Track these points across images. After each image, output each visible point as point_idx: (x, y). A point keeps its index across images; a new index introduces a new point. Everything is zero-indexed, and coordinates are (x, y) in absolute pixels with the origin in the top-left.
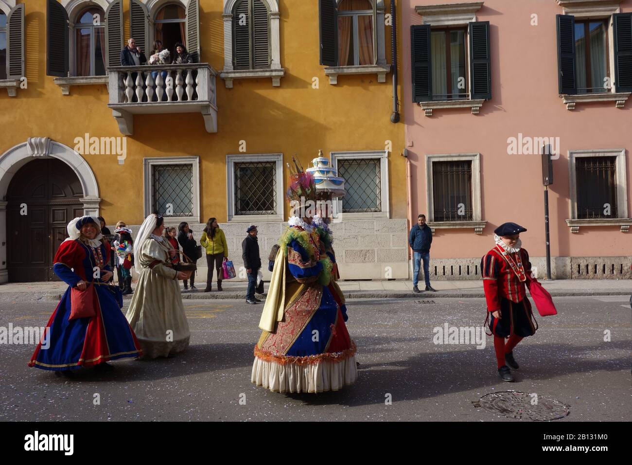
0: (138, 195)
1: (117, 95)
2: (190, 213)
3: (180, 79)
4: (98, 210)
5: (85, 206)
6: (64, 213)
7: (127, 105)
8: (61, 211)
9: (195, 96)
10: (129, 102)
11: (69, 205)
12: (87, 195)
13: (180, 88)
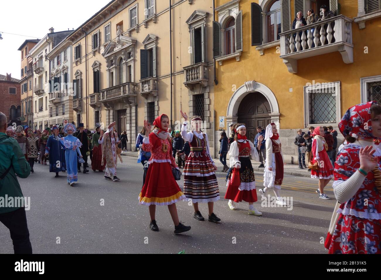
0: (301, 110)
1: (285, 49)
2: (335, 121)
3: (323, 31)
4: (278, 120)
5: (272, 118)
6: (263, 122)
7: (290, 55)
8: (261, 121)
9: (333, 40)
10: (291, 52)
11: (265, 117)
12: (273, 111)
13: (323, 37)
